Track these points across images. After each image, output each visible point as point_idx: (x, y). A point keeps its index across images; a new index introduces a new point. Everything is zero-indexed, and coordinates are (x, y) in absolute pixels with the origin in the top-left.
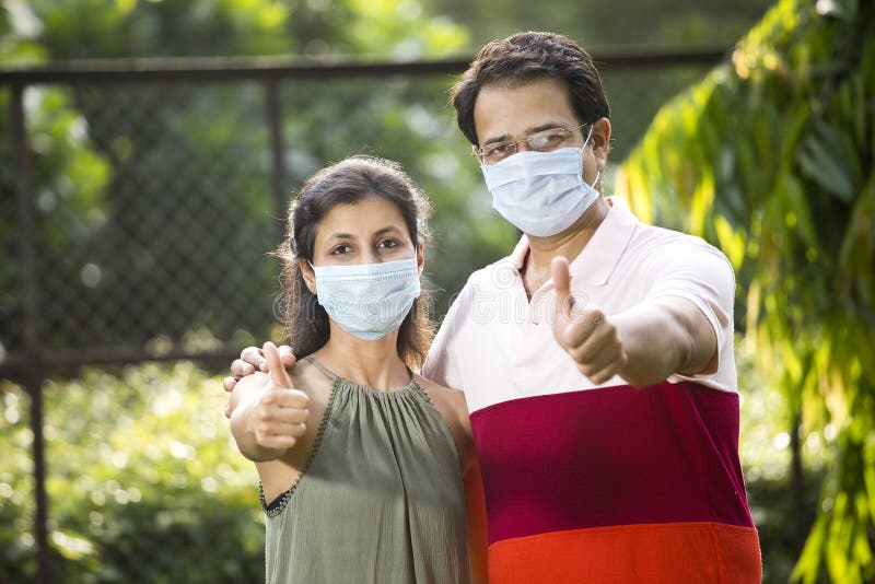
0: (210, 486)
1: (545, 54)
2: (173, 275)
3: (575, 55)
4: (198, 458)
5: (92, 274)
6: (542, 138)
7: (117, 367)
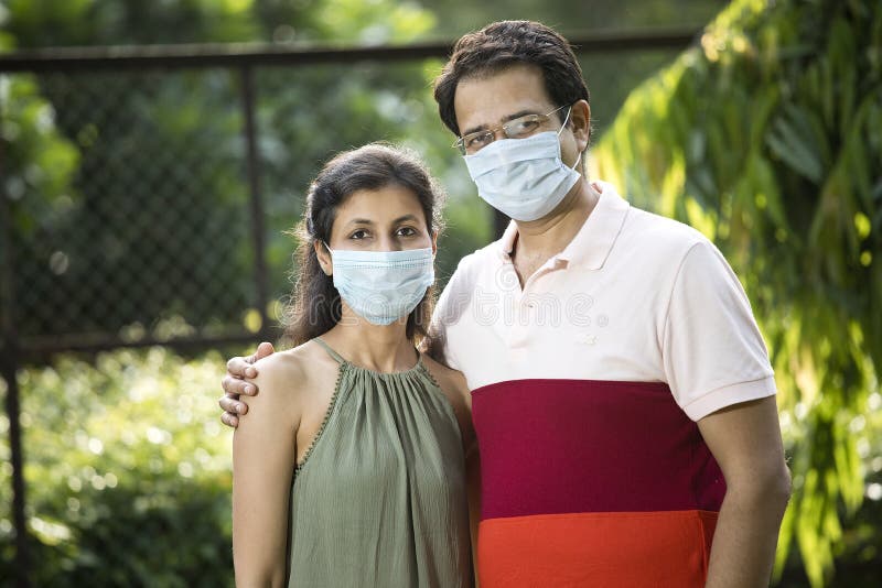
0: (186, 471)
2: (147, 262)
3: (548, 42)
4: (173, 443)
5: (61, 262)
6: (518, 125)
7: (90, 355)
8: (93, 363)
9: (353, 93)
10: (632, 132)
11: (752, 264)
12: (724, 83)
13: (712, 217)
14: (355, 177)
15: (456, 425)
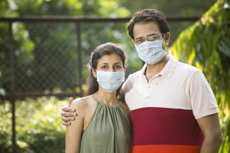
0: (59, 129)
1: (152, 15)
2: (50, 73)
3: (161, 15)
4: (56, 122)
5: (29, 73)
6: (151, 38)
7: (35, 97)
8: (36, 100)
9: (107, 31)
10: (181, 43)
11: (212, 79)
12: (207, 31)
13: (202, 67)
14: (104, 51)
15: (128, 121)
